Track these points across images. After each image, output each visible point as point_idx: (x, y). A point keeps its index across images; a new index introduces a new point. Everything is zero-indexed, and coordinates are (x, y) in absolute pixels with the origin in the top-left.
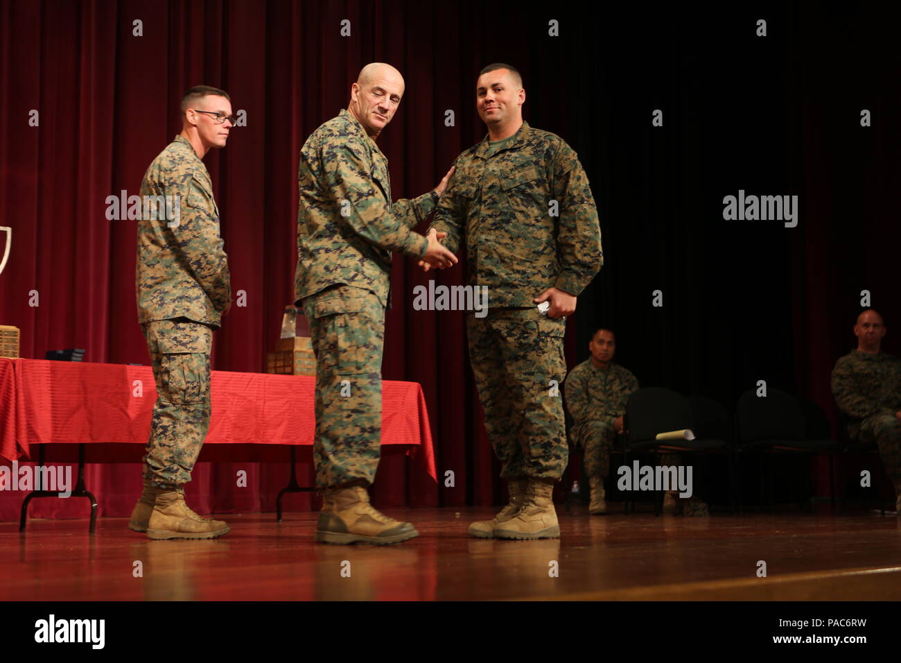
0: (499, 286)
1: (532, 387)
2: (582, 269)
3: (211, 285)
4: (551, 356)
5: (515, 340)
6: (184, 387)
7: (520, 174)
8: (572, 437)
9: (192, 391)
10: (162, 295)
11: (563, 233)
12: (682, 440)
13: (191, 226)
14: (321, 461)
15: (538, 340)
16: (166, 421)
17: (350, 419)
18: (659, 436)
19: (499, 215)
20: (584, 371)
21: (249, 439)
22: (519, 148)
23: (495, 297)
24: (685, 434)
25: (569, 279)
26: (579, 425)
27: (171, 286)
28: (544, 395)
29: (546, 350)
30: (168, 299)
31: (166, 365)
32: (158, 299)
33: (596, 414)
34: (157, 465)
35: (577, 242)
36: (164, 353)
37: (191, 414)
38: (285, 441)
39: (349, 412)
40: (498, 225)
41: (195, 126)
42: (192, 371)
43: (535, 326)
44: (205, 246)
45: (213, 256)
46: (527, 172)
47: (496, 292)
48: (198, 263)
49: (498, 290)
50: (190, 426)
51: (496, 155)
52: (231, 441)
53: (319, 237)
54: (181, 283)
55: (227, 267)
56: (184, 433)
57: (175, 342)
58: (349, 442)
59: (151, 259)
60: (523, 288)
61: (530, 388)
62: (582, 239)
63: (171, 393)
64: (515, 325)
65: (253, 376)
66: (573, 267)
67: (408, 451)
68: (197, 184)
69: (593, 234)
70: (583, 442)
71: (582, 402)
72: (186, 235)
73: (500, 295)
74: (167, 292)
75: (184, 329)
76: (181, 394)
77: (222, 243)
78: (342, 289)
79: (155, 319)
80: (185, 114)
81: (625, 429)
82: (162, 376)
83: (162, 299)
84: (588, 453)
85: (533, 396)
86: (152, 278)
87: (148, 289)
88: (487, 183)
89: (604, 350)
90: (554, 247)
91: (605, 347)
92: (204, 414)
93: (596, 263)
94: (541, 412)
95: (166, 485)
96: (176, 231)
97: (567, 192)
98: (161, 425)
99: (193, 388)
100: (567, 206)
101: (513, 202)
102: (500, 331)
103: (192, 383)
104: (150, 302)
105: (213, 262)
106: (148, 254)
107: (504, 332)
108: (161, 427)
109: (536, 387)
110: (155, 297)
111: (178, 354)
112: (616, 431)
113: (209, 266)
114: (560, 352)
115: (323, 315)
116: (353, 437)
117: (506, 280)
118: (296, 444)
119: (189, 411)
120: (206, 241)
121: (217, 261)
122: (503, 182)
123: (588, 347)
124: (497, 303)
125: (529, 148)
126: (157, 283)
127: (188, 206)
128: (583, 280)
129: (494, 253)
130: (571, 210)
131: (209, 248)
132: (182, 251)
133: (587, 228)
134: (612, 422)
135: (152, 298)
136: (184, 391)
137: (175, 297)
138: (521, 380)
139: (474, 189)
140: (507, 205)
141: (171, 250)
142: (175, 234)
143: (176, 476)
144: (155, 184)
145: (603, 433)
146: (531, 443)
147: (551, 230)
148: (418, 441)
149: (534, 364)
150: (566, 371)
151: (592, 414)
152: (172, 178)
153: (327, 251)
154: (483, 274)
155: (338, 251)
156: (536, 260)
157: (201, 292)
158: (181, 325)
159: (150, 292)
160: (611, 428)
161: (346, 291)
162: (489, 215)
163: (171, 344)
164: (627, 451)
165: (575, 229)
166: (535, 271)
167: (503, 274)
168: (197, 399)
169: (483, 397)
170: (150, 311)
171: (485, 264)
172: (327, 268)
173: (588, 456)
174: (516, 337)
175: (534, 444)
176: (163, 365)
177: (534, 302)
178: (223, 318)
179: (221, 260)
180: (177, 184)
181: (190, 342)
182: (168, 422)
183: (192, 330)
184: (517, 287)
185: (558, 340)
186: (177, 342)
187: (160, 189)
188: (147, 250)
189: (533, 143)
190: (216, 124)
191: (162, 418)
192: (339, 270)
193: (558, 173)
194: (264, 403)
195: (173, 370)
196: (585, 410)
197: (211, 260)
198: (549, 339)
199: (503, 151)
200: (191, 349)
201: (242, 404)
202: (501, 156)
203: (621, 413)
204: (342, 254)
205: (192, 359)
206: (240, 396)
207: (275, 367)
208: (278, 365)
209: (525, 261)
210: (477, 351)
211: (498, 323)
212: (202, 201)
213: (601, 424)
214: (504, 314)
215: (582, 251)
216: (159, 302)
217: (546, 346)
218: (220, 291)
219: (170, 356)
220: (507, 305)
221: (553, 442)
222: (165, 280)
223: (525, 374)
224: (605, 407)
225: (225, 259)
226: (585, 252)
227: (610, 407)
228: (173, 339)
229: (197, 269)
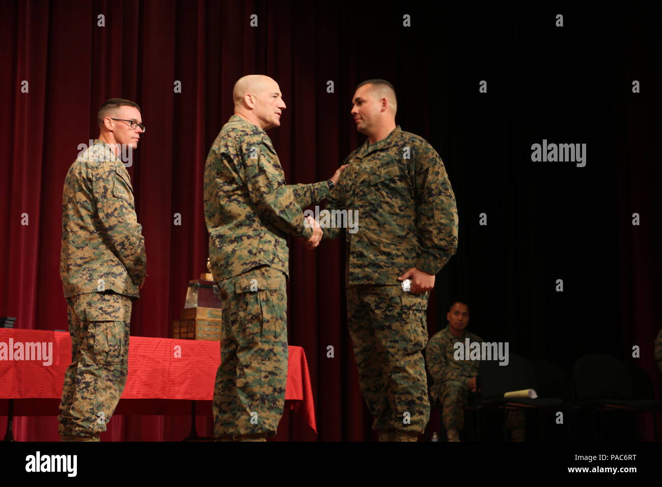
0: (367, 266)
1: (397, 353)
2: (438, 252)
3: (132, 263)
4: (413, 327)
5: (382, 312)
6: (107, 349)
7: (386, 171)
8: (432, 394)
9: (114, 354)
10: (91, 272)
11: (424, 220)
12: (527, 399)
13: (116, 214)
14: (218, 414)
15: (401, 312)
16: (88, 378)
17: (267, 380)
18: (507, 394)
19: (368, 206)
20: (442, 338)
21: (156, 395)
22: (387, 148)
23: (363, 275)
24: (530, 393)
25: (427, 261)
26: (438, 384)
27: (99, 265)
28: (409, 359)
29: (408, 321)
30: (95, 275)
31: (91, 331)
32: (88, 275)
33: (452, 375)
34: (77, 415)
35: (434, 229)
36: (91, 320)
37: (111, 373)
38: (187, 397)
39: (267, 374)
40: (367, 214)
41: (112, 131)
42: (114, 336)
43: (399, 301)
44: (128, 230)
45: (134, 238)
46: (391, 169)
47: (365, 271)
48: (122, 244)
49: (366, 269)
50: (109, 383)
51: (369, 155)
52: (140, 397)
53: (239, 225)
54: (106, 262)
55: (144, 248)
56: (104, 389)
57: (101, 312)
58: (263, 399)
59: (80, 242)
60: (388, 269)
61: (395, 354)
62: (439, 226)
63: (95, 354)
64: (382, 300)
65: (161, 341)
66: (431, 250)
67: (292, 406)
68: (120, 179)
69: (449, 222)
70: (442, 399)
71: (440, 365)
72: (113, 221)
73: (368, 274)
74: (95, 269)
75: (109, 301)
76: (104, 355)
77: (141, 228)
78: (263, 270)
79: (84, 292)
80: (104, 122)
81: (477, 388)
82: (87, 340)
83: (91, 275)
84: (446, 408)
85: (397, 360)
86: (81, 258)
87: (78, 268)
88: (360, 178)
89: (460, 320)
90: (416, 233)
91: (460, 317)
92: (122, 373)
93: (451, 246)
94: (405, 374)
95: (85, 433)
96: (103, 218)
97: (426, 186)
98: (84, 381)
99: (114, 351)
100: (426, 198)
101: (380, 195)
102: (370, 304)
103: (114, 346)
104: (79, 278)
105: (135, 243)
106: (78, 238)
107: (373, 306)
108: (83, 382)
109: (400, 353)
110: (84, 275)
111: (103, 322)
112: (470, 390)
113: (131, 247)
114: (422, 322)
115: (245, 291)
116: (267, 396)
117: (373, 261)
118: (197, 399)
119: (110, 370)
120: (129, 226)
121: (138, 242)
122: (372, 177)
123: (446, 317)
124: (365, 280)
125: (395, 149)
126: (86, 263)
127: (114, 196)
128: (439, 261)
129: (364, 237)
130: (430, 201)
131: (131, 231)
132: (108, 235)
133: (444, 216)
134: (467, 381)
135: (81, 275)
136: (107, 353)
137: (102, 274)
138: (386, 347)
139: (350, 183)
140: (375, 197)
141: (99, 234)
142: (103, 220)
143: (93, 425)
144: (84, 179)
145: (459, 392)
146: (397, 401)
147: (413, 218)
148: (301, 398)
149: (398, 334)
150: (427, 339)
151: (449, 375)
152: (98, 174)
153: (249, 237)
154: (355, 255)
155: (258, 237)
156: (400, 243)
157: (123, 269)
158: (107, 297)
159: (79, 270)
160: (466, 387)
161: (266, 271)
162: (360, 206)
163: (97, 313)
164: (479, 407)
165: (433, 217)
166: (399, 253)
167: (371, 256)
168: (117, 360)
169: (358, 360)
170: (80, 285)
171: (356, 247)
172: (250, 252)
173: (446, 411)
174: (383, 310)
175: (399, 402)
176: (89, 331)
177: (398, 280)
178: (141, 291)
179: (140, 242)
180: (103, 179)
181: (113, 312)
182: (91, 378)
183: (115, 301)
184: (383, 268)
185: (420, 312)
186: (103, 311)
187: (89, 183)
188: (76, 235)
189: (399, 144)
190: (130, 130)
191: (85, 375)
192: (262, 253)
193: (418, 169)
194: (170, 364)
195: (98, 335)
196: (444, 371)
197: (133, 242)
198: (411, 312)
199: (374, 152)
200: (114, 318)
201: (151, 365)
202: (373, 155)
203: (474, 374)
204: (262, 240)
205: (115, 326)
206: (149, 358)
207: (180, 333)
208: (182, 331)
209: (390, 244)
210: (353, 320)
211: (369, 297)
212: (124, 193)
213: (457, 383)
214: (373, 289)
215: (438, 236)
216: (89, 278)
217: (409, 318)
218: (139, 268)
219: (96, 323)
220: (374, 283)
221: (417, 400)
222: (92, 260)
223: (390, 342)
224: (460, 369)
225: (143, 241)
226: (441, 237)
227: (464, 370)
228: (99, 309)
229: (120, 249)
